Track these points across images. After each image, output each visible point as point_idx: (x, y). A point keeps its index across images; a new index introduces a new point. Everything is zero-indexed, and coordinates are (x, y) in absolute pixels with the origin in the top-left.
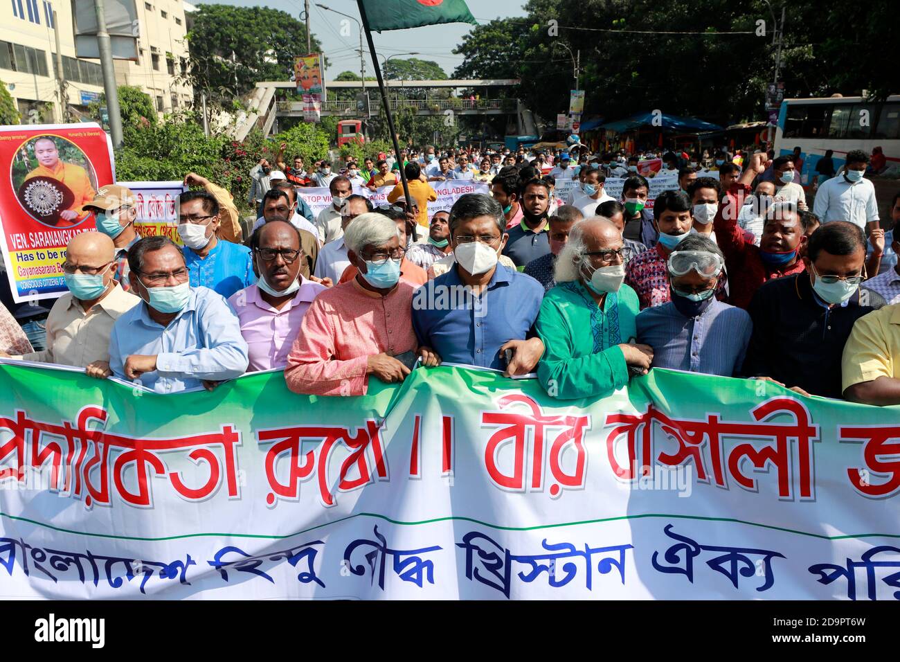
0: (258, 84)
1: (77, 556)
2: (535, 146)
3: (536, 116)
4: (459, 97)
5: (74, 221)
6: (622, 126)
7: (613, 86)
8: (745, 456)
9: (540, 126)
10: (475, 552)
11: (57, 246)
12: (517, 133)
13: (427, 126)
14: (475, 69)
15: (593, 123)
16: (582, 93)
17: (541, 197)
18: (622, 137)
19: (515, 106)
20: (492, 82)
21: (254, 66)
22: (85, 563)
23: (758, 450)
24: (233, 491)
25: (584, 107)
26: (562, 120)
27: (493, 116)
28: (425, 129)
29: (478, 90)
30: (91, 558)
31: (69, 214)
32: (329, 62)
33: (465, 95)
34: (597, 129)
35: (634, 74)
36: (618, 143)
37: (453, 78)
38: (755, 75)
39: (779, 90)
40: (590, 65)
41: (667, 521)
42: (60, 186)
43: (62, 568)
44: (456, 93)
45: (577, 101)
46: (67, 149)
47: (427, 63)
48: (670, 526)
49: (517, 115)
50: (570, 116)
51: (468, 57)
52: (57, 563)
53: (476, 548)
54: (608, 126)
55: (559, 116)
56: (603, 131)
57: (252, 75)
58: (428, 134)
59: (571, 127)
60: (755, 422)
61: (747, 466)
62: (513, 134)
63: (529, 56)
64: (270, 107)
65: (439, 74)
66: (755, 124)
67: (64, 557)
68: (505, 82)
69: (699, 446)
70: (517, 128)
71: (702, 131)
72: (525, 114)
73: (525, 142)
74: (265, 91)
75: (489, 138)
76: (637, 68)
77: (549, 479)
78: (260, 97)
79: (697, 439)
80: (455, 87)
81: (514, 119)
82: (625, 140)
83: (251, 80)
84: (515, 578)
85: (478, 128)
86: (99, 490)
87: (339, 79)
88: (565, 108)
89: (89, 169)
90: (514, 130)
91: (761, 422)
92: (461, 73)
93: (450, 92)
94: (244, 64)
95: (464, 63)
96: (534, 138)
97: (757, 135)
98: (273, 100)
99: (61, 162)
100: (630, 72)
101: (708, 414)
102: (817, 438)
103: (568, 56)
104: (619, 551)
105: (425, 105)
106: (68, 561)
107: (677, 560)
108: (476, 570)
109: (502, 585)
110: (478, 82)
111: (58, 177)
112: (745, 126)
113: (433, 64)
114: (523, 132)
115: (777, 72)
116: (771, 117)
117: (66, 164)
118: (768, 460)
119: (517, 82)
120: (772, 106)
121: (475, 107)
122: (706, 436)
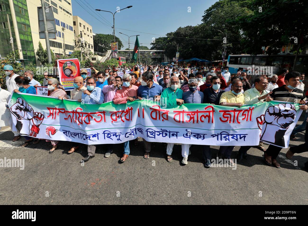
0: (108, 51)
1: (78, 133)
2: (168, 65)
3: (168, 58)
4: (152, 54)
5: (73, 76)
6: (188, 61)
7: (186, 52)
8: (203, 117)
9: (169, 60)
10: (148, 132)
11: (70, 81)
12: (164, 62)
13: (144, 60)
14: (155, 48)
15: (181, 60)
16: (179, 53)
17: (167, 73)
18: (188, 63)
19: (164, 56)
20: (159, 51)
21: (107, 47)
22: (80, 135)
23: (205, 115)
24: (105, 121)
25: (179, 56)
26: (174, 59)
27: (159, 58)
28: (144, 61)
29: (156, 52)
30: (81, 134)
31: (72, 75)
32: (123, 46)
33: (153, 53)
34: (182, 61)
35: (191, 49)
36: (187, 64)
37: (150, 50)
38: (219, 50)
39: (225, 53)
40: (180, 47)
41: (186, 129)
42: (71, 70)
43: (76, 136)
44: (151, 53)
45: (178, 55)
46: (72, 63)
47: (145, 47)
48: (187, 129)
49: (164, 58)
50: (176, 58)
51: (153, 45)
52: (75, 135)
53: (149, 131)
54: (185, 61)
55: (173, 58)
56: (183, 62)
57: (107, 48)
58: (145, 62)
59: (176, 61)
60: (205, 110)
61: (203, 119)
62: (163, 62)
63: (167, 45)
64: (110, 55)
65: (148, 49)
66: (219, 61)
67: (76, 134)
68: (161, 51)
69: (194, 116)
70: (164, 61)
71: (206, 62)
72: (166, 58)
73: (166, 64)
74: (109, 52)
75: (158, 63)
76: (191, 48)
77: (162, 118)
78: (108, 53)
79: (194, 114)
80: (151, 52)
81: (163, 59)
82: (188, 64)
83: (107, 50)
84: (156, 135)
85: (155, 61)
86: (81, 122)
87: (126, 50)
88: (175, 56)
89: (76, 67)
90: (163, 61)
91: (206, 110)
92: (152, 49)
93: (149, 53)
94: (105, 46)
95: (153, 47)
96: (168, 63)
97: (219, 64)
98: (111, 54)
99: (71, 66)
100: (189, 49)
101: (197, 109)
102: (215, 112)
103: (176, 45)
104: (176, 133)
105: (144, 55)
106: (77, 134)
107: (188, 135)
108: (149, 135)
109: (154, 137)
110: (156, 51)
111: (70, 68)
112: (216, 61)
113: (146, 47)
114: (165, 62)
115: (225, 49)
116: (223, 59)
117: (72, 66)
118: (207, 117)
119: (164, 51)
120: (224, 57)
121: (155, 56)
122: (196, 114)
